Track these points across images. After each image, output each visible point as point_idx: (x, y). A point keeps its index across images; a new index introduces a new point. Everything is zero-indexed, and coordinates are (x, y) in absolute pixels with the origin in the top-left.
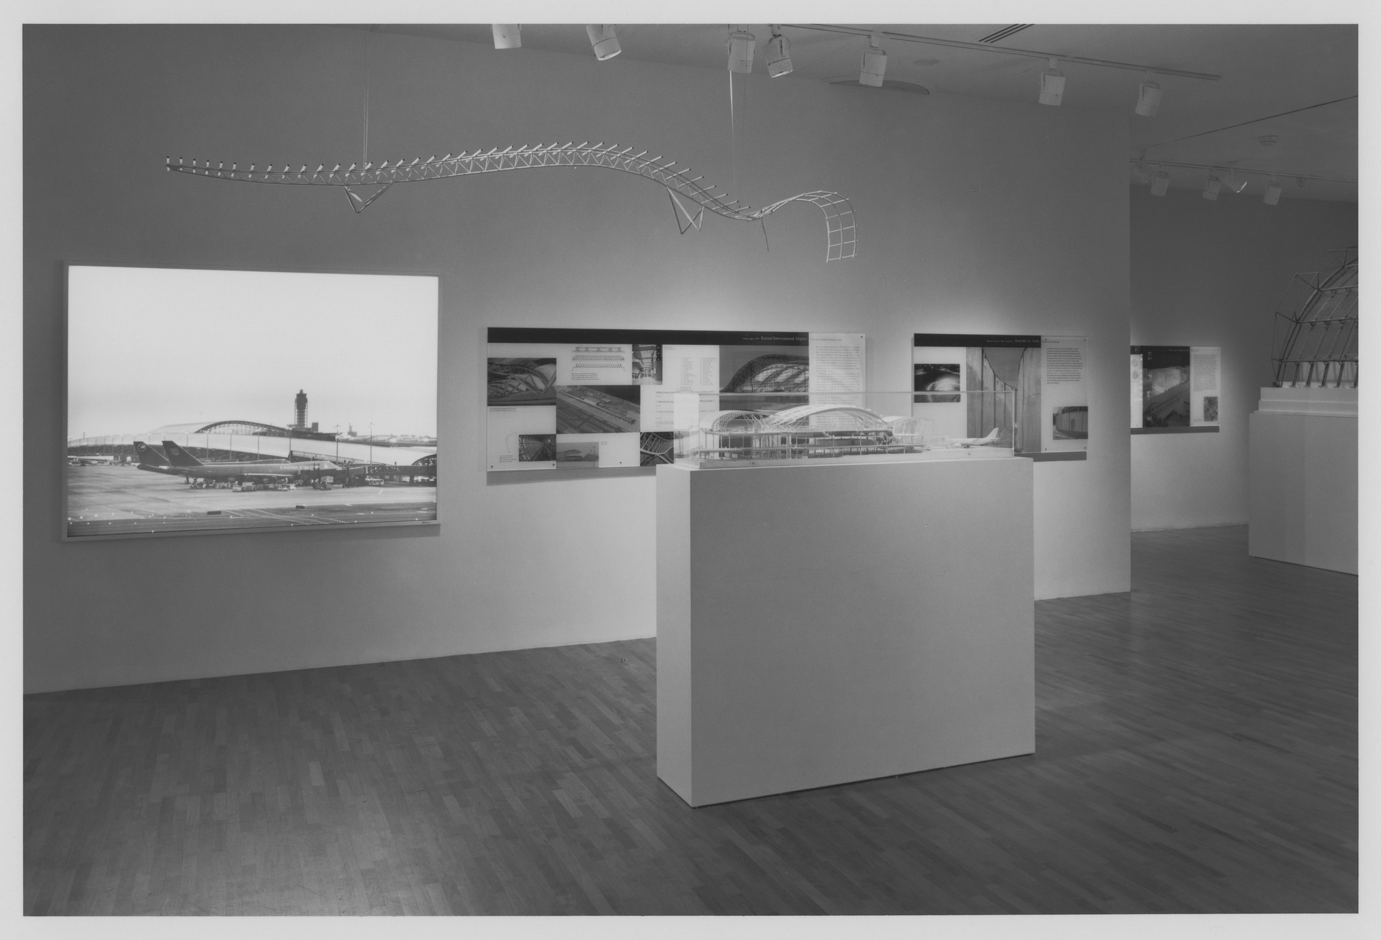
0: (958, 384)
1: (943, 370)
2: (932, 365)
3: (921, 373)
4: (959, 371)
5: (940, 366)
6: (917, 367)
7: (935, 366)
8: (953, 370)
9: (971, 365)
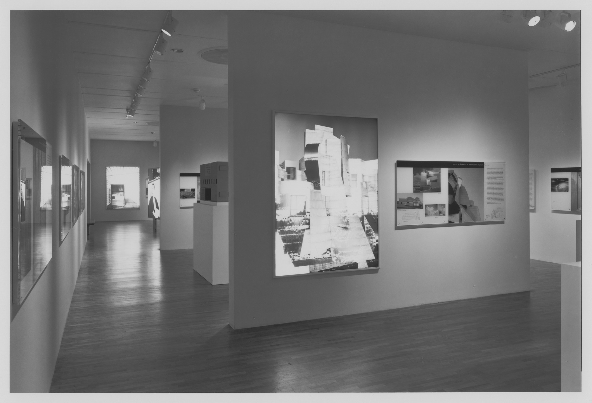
0: (567, 185)
1: (562, 180)
2: (558, 179)
3: (553, 181)
4: (568, 181)
5: (561, 179)
6: (552, 179)
7: (559, 179)
8: (566, 180)
9: (573, 178)
